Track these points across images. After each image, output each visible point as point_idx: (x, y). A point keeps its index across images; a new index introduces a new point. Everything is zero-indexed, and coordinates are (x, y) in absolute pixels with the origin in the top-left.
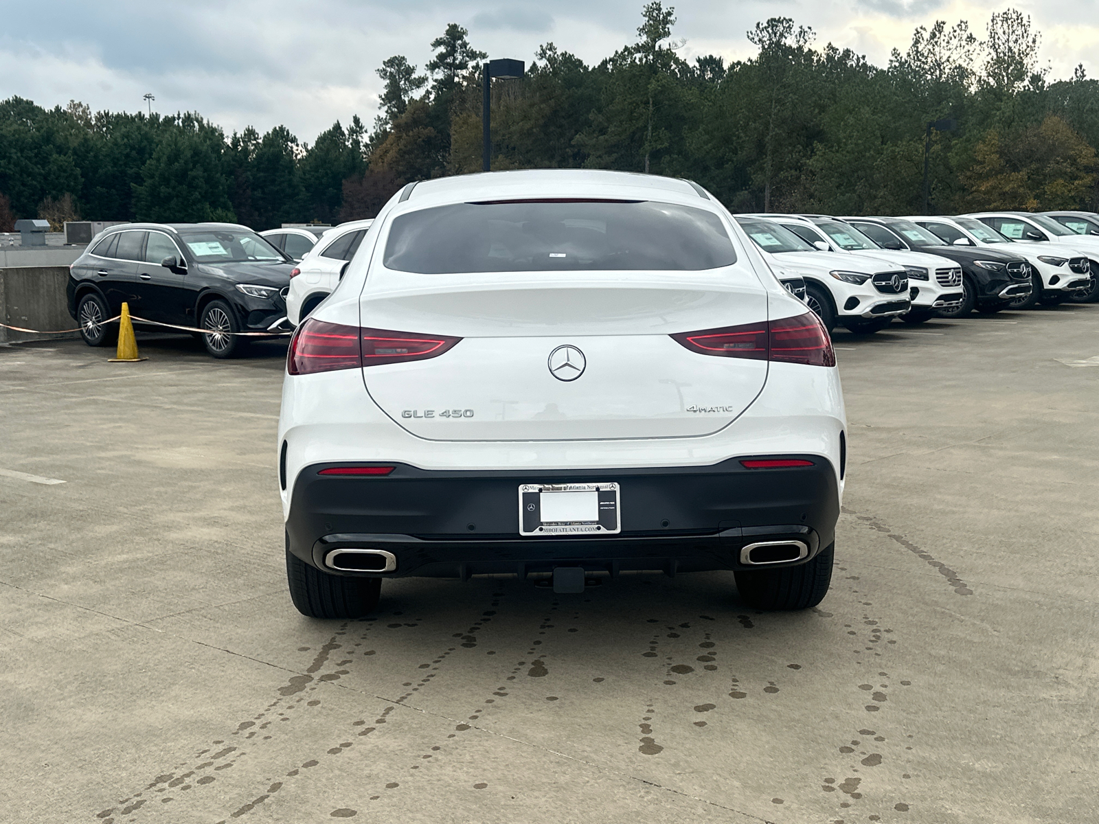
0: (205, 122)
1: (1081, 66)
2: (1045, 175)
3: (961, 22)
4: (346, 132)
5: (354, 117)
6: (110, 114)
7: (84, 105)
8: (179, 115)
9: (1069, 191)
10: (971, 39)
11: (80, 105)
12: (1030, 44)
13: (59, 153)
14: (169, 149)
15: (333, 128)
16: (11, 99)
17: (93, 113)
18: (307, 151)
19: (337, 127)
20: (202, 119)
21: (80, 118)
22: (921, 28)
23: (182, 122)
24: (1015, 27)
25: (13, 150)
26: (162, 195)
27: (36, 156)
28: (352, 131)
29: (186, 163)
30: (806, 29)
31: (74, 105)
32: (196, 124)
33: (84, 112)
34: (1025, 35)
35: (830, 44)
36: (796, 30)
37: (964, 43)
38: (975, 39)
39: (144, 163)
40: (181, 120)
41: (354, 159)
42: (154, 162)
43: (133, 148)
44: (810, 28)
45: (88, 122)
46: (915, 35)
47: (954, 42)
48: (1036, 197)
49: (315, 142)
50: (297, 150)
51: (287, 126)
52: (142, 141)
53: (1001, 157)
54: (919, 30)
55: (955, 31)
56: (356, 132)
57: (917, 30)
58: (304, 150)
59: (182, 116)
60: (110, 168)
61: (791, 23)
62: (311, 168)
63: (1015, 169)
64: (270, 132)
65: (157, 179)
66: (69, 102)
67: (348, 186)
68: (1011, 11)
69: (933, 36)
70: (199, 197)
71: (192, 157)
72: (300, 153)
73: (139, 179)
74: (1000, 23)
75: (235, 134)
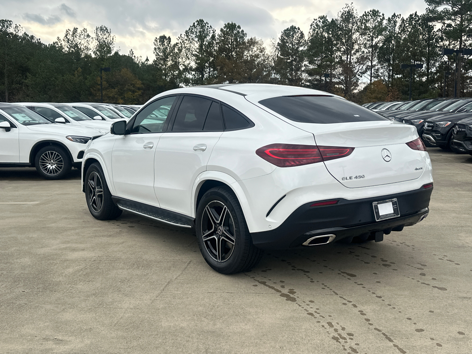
1: (132, 50)
2: (124, 90)
3: (84, 29)
9: (134, 97)
10: (88, 36)
12: (111, 40)
22: (69, 30)
24: (105, 33)
30: (18, 26)
34: (109, 36)
35: (25, 33)
36: (13, 25)
37: (86, 37)
38: (90, 36)
44: (20, 25)
46: (66, 32)
47: (82, 36)
48: (122, 99)
53: (107, 83)
54: (68, 31)
55: (82, 32)
57: (67, 30)
61: (11, 22)
63: (113, 87)
68: (103, 27)
69: (74, 34)
74: (99, 31)
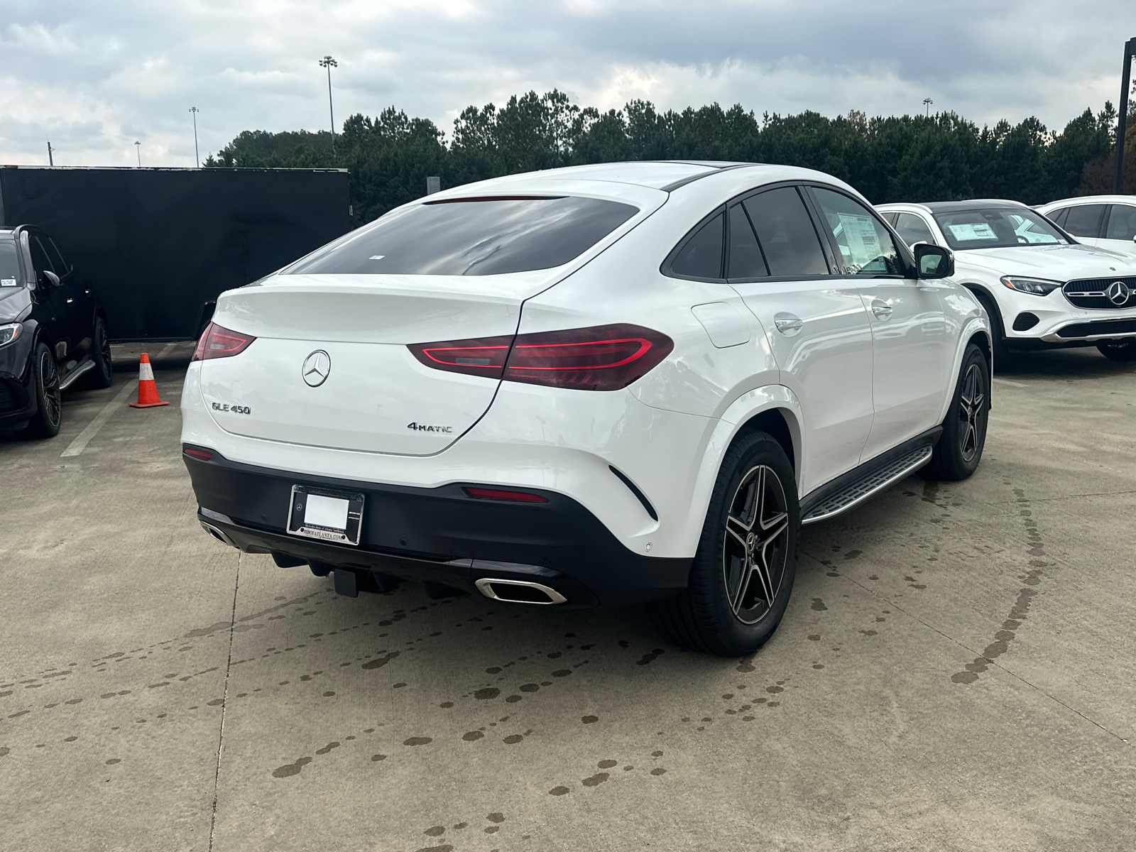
0: (960, 119)
4: (1097, 118)
5: (1106, 103)
6: (882, 119)
7: (861, 113)
8: (937, 115)
11: (858, 113)
13: (833, 155)
14: (922, 145)
15: (1084, 115)
16: (804, 113)
17: (868, 119)
18: (1055, 138)
19: (1088, 114)
20: (957, 116)
21: (857, 124)
23: (939, 121)
25: (797, 155)
26: (912, 185)
27: (815, 158)
28: (1103, 117)
29: (935, 156)
31: (854, 114)
32: (952, 122)
33: (861, 119)
39: (901, 158)
40: (939, 119)
41: (1098, 143)
42: (908, 157)
43: (893, 147)
45: (863, 129)
49: (1064, 130)
50: (1045, 138)
51: (1037, 117)
52: (902, 140)
56: (1107, 117)
58: (1052, 138)
59: (940, 115)
60: (873, 165)
62: (1055, 153)
64: (1021, 124)
65: (909, 172)
66: (849, 112)
67: (1088, 168)
70: (944, 185)
71: (941, 150)
72: (1048, 141)
73: (894, 172)
75: (986, 128)
